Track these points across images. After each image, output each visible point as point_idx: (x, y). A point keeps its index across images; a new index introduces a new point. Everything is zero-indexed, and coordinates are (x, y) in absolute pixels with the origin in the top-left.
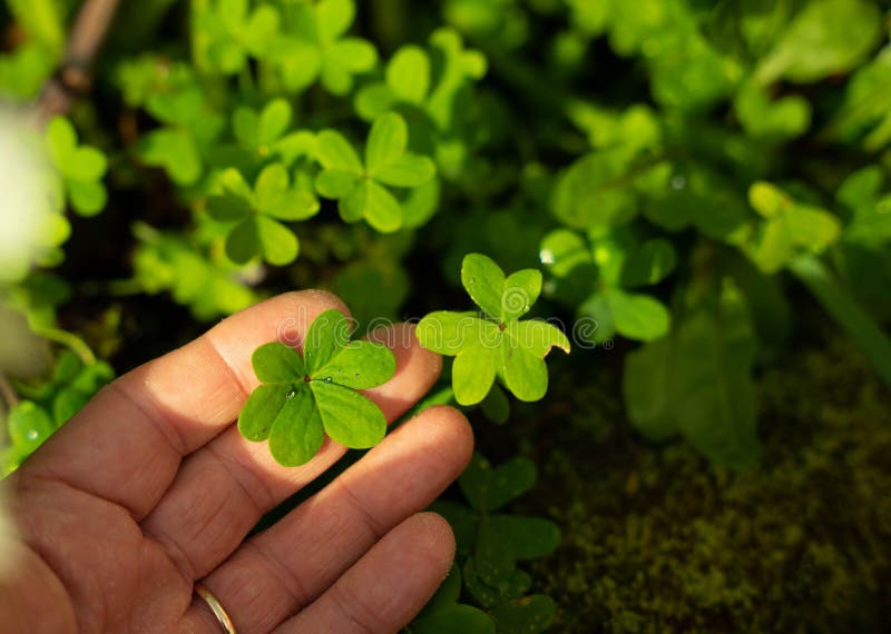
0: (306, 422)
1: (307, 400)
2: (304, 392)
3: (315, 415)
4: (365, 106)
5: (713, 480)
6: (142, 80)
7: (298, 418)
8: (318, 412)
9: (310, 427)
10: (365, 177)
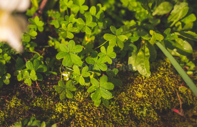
0: (69, 59)
1: (69, 56)
2: (69, 55)
3: (70, 58)
4: (86, 16)
5: (142, 78)
6: (50, 13)
7: (67, 59)
8: (71, 58)
9: (69, 60)
10: (85, 25)
